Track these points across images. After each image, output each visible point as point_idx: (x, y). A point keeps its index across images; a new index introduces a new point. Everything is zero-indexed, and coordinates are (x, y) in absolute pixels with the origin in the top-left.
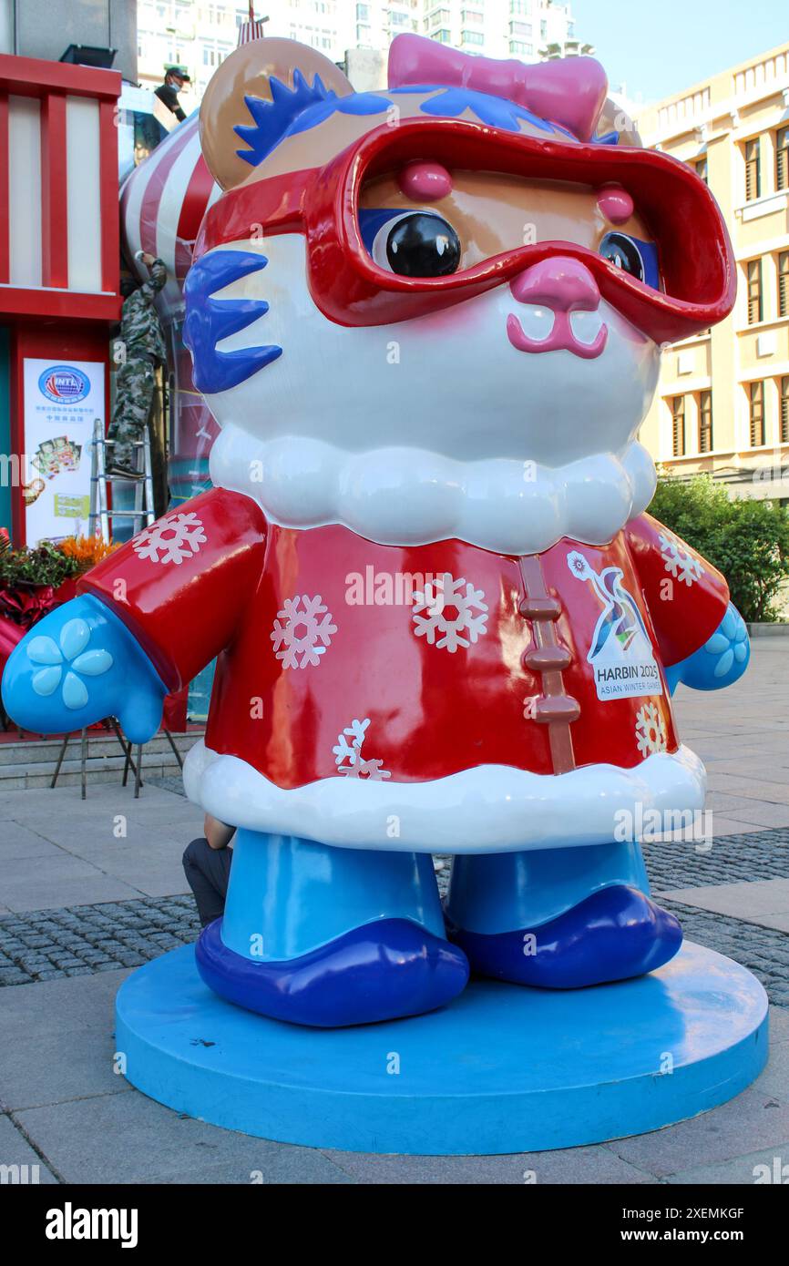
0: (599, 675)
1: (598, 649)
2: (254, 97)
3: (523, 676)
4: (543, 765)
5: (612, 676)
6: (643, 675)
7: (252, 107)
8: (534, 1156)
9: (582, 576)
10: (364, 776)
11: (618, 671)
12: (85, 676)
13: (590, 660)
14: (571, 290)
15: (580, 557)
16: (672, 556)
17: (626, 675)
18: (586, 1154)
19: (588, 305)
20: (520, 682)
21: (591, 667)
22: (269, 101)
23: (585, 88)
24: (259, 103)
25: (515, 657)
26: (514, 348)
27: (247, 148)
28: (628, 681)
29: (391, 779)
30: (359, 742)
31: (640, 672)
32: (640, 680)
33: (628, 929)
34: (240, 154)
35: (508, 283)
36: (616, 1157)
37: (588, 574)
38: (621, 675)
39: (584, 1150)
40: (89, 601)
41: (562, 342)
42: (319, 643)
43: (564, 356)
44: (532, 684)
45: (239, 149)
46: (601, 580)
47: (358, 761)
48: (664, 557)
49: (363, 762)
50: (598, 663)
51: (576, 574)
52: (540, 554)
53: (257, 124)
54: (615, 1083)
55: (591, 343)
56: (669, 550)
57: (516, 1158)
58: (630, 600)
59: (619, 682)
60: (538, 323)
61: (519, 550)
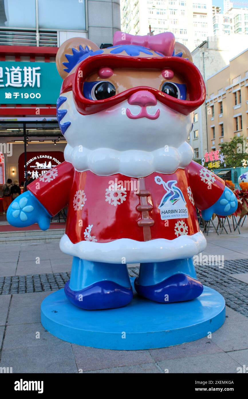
0: (162, 212)
1: (162, 205)
2: (68, 54)
3: (136, 212)
4: (141, 239)
5: (167, 212)
6: (179, 212)
7: (67, 57)
8: (127, 351)
9: (160, 183)
10: (91, 241)
11: (169, 211)
12: (26, 212)
13: (159, 208)
14: (145, 100)
15: (160, 178)
16: (204, 176)
17: (172, 212)
18: (141, 352)
19: (153, 104)
20: (135, 215)
21: (159, 210)
22: (72, 55)
23: (167, 41)
24: (69, 56)
25: (134, 207)
26: (128, 118)
27: (67, 68)
28: (173, 214)
29: (97, 242)
30: (89, 231)
31: (178, 211)
32: (178, 213)
33: (182, 287)
34: (65, 70)
35: (127, 100)
36: (149, 354)
37: (162, 182)
38: (171, 212)
39: (142, 351)
40: (29, 193)
41: (144, 115)
42: (82, 204)
43: (145, 120)
44: (139, 215)
45: (64, 69)
46: (166, 184)
47: (90, 237)
48: (201, 176)
49: (91, 237)
50: (161, 209)
51: (157, 183)
52: (145, 177)
53: (69, 61)
54: (152, 332)
55: (154, 115)
56: (203, 174)
57: (121, 351)
58: (178, 190)
59: (169, 214)
60: (136, 110)
61: (138, 176)
